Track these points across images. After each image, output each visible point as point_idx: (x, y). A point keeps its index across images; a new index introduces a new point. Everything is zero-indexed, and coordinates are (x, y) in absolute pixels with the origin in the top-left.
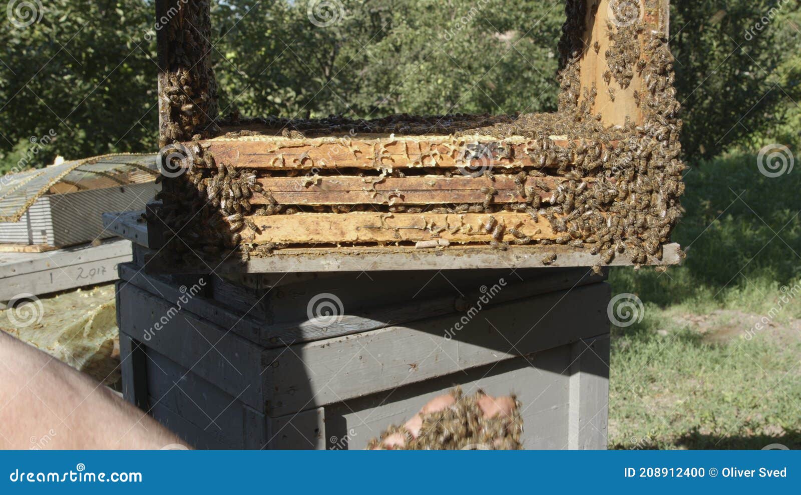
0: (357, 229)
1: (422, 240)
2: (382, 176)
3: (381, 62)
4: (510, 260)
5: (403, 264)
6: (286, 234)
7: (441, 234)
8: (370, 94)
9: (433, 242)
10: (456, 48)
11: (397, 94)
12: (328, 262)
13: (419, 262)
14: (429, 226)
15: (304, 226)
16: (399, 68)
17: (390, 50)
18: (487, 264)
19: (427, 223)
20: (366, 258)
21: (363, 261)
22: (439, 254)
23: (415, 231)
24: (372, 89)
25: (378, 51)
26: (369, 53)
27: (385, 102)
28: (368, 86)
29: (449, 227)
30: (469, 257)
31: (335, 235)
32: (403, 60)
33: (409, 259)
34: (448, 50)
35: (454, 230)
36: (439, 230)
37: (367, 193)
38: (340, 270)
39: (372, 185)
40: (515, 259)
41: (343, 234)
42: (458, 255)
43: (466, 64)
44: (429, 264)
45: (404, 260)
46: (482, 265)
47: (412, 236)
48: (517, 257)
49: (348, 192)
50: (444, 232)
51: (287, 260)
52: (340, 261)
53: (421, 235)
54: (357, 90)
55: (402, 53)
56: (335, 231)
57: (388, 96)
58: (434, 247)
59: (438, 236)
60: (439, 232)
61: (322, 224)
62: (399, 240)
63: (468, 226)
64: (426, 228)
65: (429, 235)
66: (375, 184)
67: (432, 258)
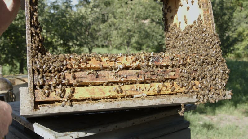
0: (110, 91)
1: (136, 94)
2: (118, 70)
3: (105, 30)
4: (170, 100)
5: (130, 104)
6: (81, 95)
7: (143, 92)
8: (101, 41)
9: (140, 95)
10: (130, 26)
11: (110, 41)
12: (99, 105)
13: (136, 103)
14: (138, 89)
15: (88, 91)
16: (111, 32)
17: (108, 26)
18: (162, 103)
19: (137, 87)
20: (114, 103)
21: (114, 104)
22: (143, 99)
23: (132, 91)
24: (102, 39)
25: (104, 27)
26: (101, 27)
27: (107, 43)
28: (101, 38)
29: (146, 89)
30: (155, 100)
31: (101, 94)
32: (112, 29)
33: (132, 102)
34: (127, 26)
35: (148, 90)
36: (142, 90)
37: (112, 77)
38: (104, 108)
39: (114, 73)
40: (172, 100)
41: (104, 94)
42: (150, 100)
43: (133, 31)
44: (140, 104)
45: (130, 103)
46: (160, 103)
47: (132, 93)
48: (173, 99)
49: (105, 77)
50: (144, 91)
51: (82, 105)
52: (104, 105)
53: (135, 93)
54: (97, 39)
55: (112, 27)
56: (101, 93)
57: (107, 41)
58: (141, 97)
59: (142, 92)
60: (142, 91)
61: (95, 90)
62: (127, 95)
63: (153, 88)
64: (137, 90)
65: (138, 93)
66: (115, 73)
67: (141, 101)
